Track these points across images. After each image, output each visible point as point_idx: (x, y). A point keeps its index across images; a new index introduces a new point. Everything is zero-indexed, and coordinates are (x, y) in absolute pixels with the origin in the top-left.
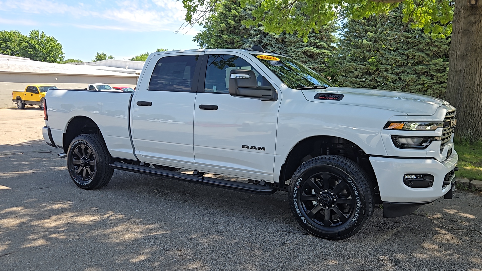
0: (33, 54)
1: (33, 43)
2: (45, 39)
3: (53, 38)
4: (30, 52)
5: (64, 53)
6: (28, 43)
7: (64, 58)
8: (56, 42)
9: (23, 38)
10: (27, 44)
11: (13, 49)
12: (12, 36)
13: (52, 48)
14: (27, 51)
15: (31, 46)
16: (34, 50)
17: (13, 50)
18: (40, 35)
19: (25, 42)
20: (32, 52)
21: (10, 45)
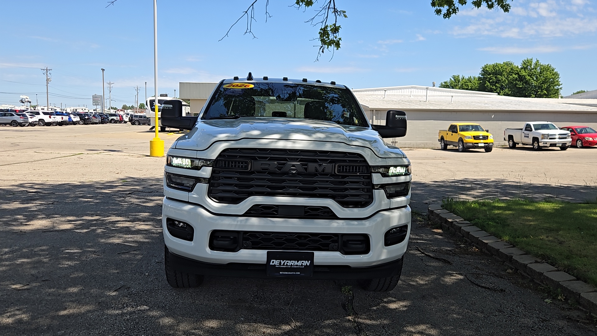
0: (522, 87)
1: (524, 74)
2: (539, 68)
3: (549, 66)
4: (519, 85)
5: (561, 84)
6: (518, 74)
7: (561, 90)
8: (553, 70)
9: (513, 70)
10: (516, 76)
11: (503, 83)
12: (504, 68)
13: (546, 79)
14: (516, 84)
15: (521, 78)
16: (524, 82)
17: (503, 85)
18: (533, 64)
19: (515, 74)
20: (521, 85)
21: (500, 79)
